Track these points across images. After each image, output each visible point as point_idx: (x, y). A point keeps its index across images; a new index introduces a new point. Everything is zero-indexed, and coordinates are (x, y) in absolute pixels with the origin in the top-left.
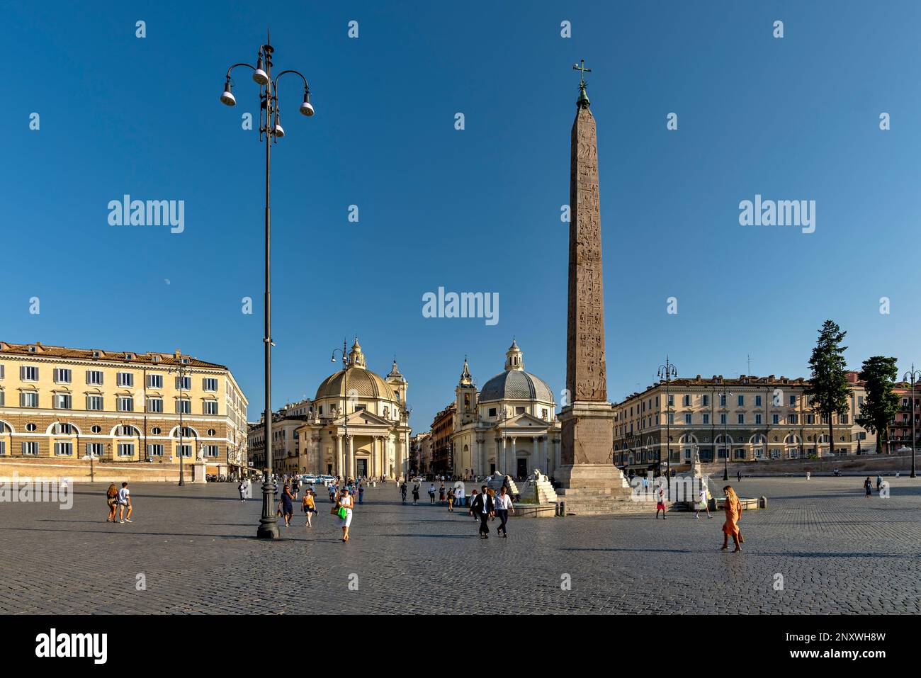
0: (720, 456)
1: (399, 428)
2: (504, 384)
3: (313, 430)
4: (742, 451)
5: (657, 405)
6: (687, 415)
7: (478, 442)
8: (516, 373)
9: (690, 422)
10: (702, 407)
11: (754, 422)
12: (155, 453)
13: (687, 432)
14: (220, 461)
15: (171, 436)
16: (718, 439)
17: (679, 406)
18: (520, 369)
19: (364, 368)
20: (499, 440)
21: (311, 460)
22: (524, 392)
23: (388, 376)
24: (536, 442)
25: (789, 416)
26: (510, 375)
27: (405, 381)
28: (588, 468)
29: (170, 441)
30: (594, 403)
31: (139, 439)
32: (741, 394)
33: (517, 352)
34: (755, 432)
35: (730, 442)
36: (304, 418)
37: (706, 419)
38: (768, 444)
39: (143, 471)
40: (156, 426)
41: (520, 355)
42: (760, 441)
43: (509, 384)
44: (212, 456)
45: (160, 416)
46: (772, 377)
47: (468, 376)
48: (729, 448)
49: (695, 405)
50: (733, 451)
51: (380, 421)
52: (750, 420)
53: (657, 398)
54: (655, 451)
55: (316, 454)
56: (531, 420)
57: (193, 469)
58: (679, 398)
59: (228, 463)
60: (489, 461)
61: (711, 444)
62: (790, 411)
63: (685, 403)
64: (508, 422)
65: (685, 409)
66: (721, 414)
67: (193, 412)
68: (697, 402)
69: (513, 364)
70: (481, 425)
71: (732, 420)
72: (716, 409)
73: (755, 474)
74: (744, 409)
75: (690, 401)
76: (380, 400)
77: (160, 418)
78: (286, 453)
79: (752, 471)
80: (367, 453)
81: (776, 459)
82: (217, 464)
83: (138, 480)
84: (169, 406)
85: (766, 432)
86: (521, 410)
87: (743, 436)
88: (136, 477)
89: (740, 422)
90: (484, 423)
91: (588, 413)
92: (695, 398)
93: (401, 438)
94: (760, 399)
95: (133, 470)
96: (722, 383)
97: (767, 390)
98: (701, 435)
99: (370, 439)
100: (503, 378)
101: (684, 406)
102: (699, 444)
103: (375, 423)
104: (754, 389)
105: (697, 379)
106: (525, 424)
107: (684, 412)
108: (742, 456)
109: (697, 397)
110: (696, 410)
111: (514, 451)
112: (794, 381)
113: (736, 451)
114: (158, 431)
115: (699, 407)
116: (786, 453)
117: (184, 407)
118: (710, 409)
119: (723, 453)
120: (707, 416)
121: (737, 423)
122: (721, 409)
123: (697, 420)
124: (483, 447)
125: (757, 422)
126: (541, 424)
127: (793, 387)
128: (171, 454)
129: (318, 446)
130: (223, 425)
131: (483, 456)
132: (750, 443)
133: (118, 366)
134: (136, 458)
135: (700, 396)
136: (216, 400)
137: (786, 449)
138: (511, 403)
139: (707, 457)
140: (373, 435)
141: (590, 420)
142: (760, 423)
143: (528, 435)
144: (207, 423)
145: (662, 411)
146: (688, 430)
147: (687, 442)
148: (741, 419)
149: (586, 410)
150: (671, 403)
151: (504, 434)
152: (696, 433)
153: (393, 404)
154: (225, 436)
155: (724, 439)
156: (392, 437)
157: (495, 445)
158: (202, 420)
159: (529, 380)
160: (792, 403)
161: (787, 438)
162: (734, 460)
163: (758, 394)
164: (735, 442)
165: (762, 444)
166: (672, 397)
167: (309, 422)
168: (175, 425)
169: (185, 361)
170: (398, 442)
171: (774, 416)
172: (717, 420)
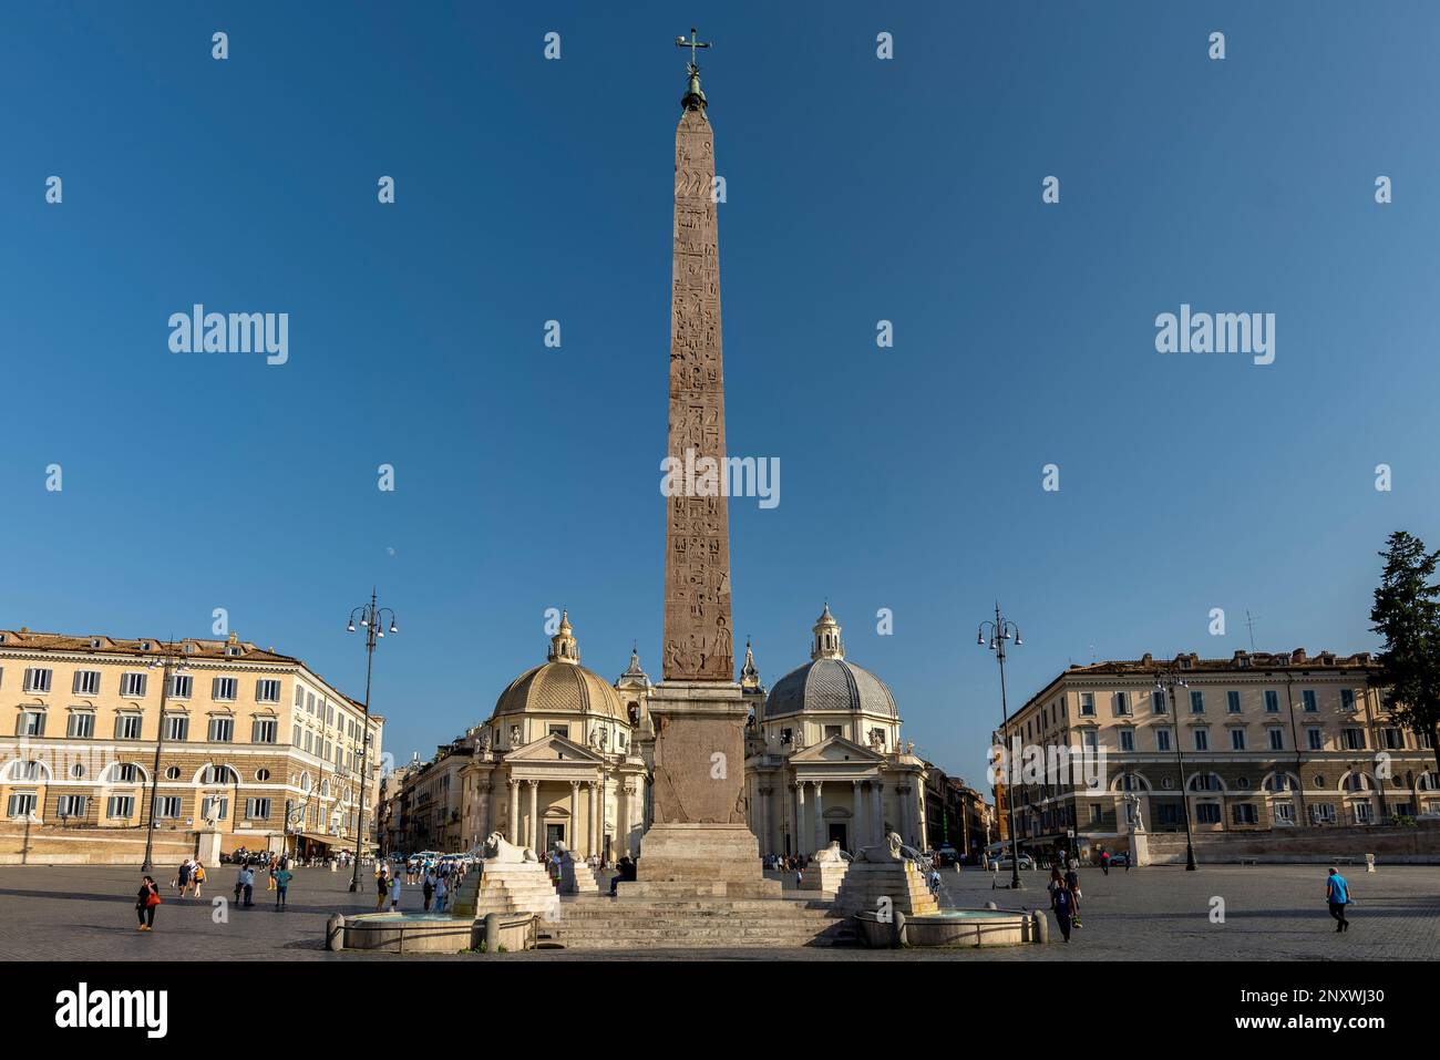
0: (1201, 819)
1: (624, 767)
2: (804, 684)
3: (480, 771)
4: (1249, 808)
5: (1064, 715)
6: (1123, 734)
7: (761, 791)
8: (827, 664)
9: (1131, 748)
10: (1152, 716)
11: (1268, 745)
12: (167, 813)
13: (1128, 768)
14: (272, 827)
15: (196, 783)
16: (1194, 781)
17: (1105, 716)
18: (837, 656)
19: (575, 662)
20: (794, 789)
21: (475, 826)
22: (839, 698)
23: (623, 676)
24: (858, 791)
25: (1344, 731)
26: (816, 667)
27: (649, 684)
28: (681, 834)
29: (193, 790)
30: (700, 685)
31: (144, 788)
32: (1233, 688)
33: (830, 627)
34: (1272, 767)
35: (1220, 789)
36: (469, 752)
37: (1164, 740)
38: (1305, 793)
39: (113, 844)
40: (174, 764)
41: (835, 632)
42: (1287, 787)
43: (811, 683)
44: (260, 817)
45: (181, 747)
46: (1298, 652)
47: (752, 672)
48: (1220, 801)
49: (1140, 711)
50: (1229, 806)
51: (584, 755)
52: (1257, 742)
53: (1062, 700)
54: (1067, 807)
55: (483, 815)
56: (848, 748)
57: (198, 841)
58: (1104, 699)
59: (286, 830)
60: (782, 828)
61: (1179, 793)
62: (1345, 723)
63: (1118, 710)
64: (808, 752)
65: (1120, 721)
66: (1194, 730)
67: (235, 740)
68: (1141, 707)
69: (824, 647)
70: (766, 760)
71: (1220, 741)
72: (1183, 720)
73: (1267, 858)
74: (1245, 720)
75: (1126, 704)
76: (591, 716)
77: (182, 750)
78: (450, 813)
79: (1261, 851)
80: (564, 812)
81: (1325, 825)
82: (266, 832)
83: (103, 861)
84: (198, 730)
85: (1296, 767)
86: (834, 730)
87: (1248, 775)
88: (99, 856)
89: (1236, 747)
90: (771, 756)
91: (682, 707)
92: (1135, 698)
93: (627, 786)
94: (1275, 696)
95: (96, 842)
96: (1193, 667)
97: (1287, 678)
98: (1156, 774)
99: (564, 788)
100: (802, 673)
101: (1115, 716)
102: (1152, 793)
103: (574, 759)
104: (1261, 676)
105: (1143, 663)
106: (837, 757)
107: (1116, 727)
108: (1250, 818)
109: (1141, 697)
110: (1141, 724)
111: (819, 810)
112: (1348, 661)
113: (1236, 809)
114: (176, 773)
115: (1146, 718)
116: (1348, 813)
117: (223, 731)
118: (1170, 720)
119: (1209, 813)
120: (1166, 733)
121: (1230, 747)
122: (1193, 719)
123: (1146, 744)
124: (770, 803)
125: (1274, 747)
126: (867, 758)
127: (1344, 672)
128: (192, 814)
129: (487, 801)
130: (282, 763)
131: (771, 818)
132: (1263, 792)
133: (125, 663)
134: (134, 821)
135: (1146, 694)
136: (275, 717)
137: (1347, 805)
138: (816, 718)
139: (1174, 820)
140: (571, 779)
141: (691, 723)
142: (1280, 747)
143: (843, 779)
144: (257, 757)
145: (1072, 726)
146: (1128, 765)
147: (1128, 788)
148: (1238, 739)
149: (677, 700)
150: (1088, 710)
151: (802, 777)
152: (1149, 770)
153: (617, 725)
154: (284, 781)
155: (1206, 783)
156: (612, 784)
157: (789, 799)
158: (249, 752)
159: (849, 676)
160: (1345, 705)
161: (1346, 780)
162: (1232, 827)
163: (1271, 688)
164: (1231, 788)
165: (1291, 793)
166: (1090, 698)
167: (476, 757)
168: (204, 763)
169: (235, 651)
170: (622, 793)
171: (1311, 732)
172: (1188, 743)
